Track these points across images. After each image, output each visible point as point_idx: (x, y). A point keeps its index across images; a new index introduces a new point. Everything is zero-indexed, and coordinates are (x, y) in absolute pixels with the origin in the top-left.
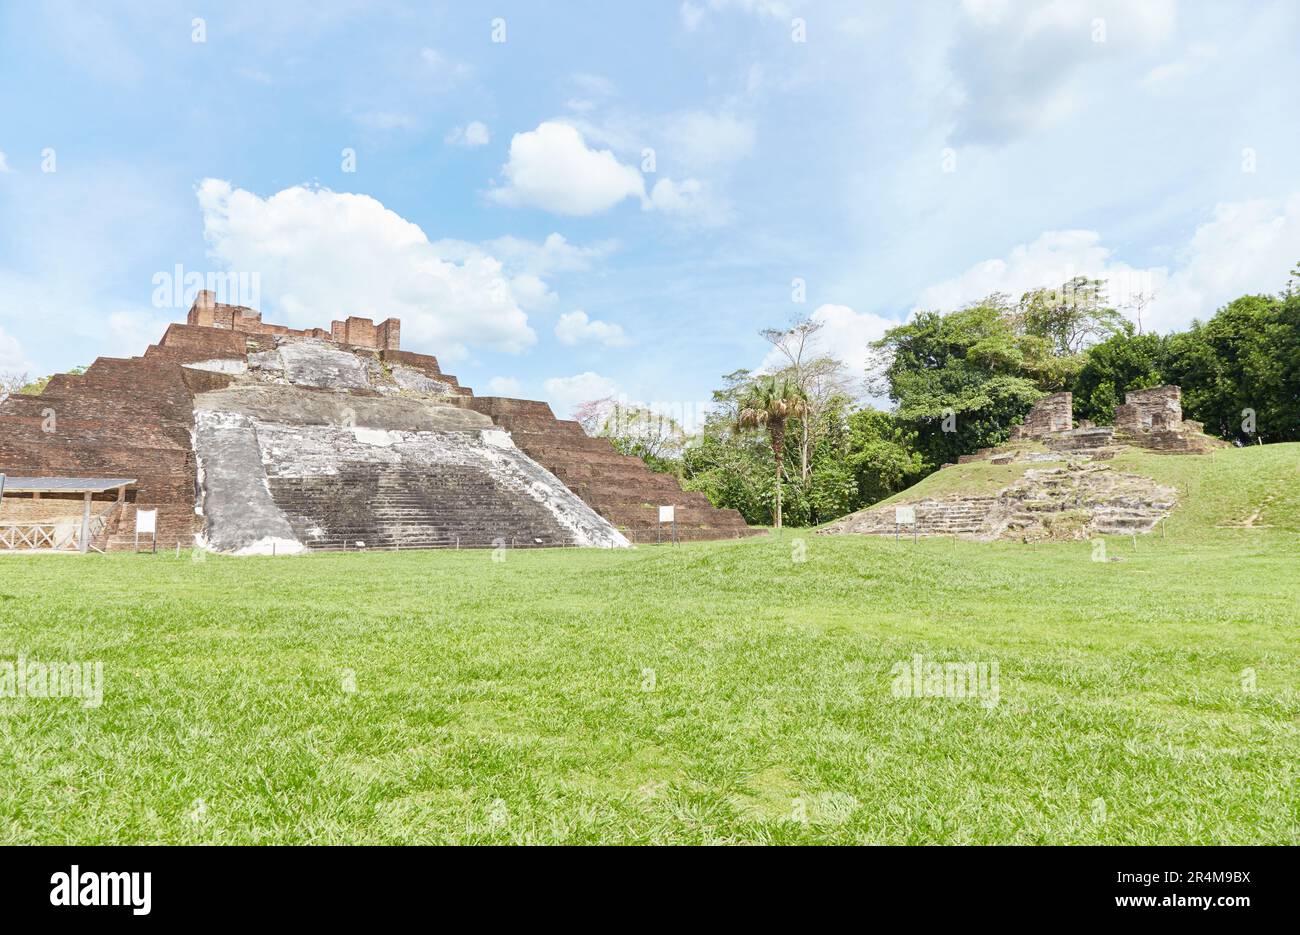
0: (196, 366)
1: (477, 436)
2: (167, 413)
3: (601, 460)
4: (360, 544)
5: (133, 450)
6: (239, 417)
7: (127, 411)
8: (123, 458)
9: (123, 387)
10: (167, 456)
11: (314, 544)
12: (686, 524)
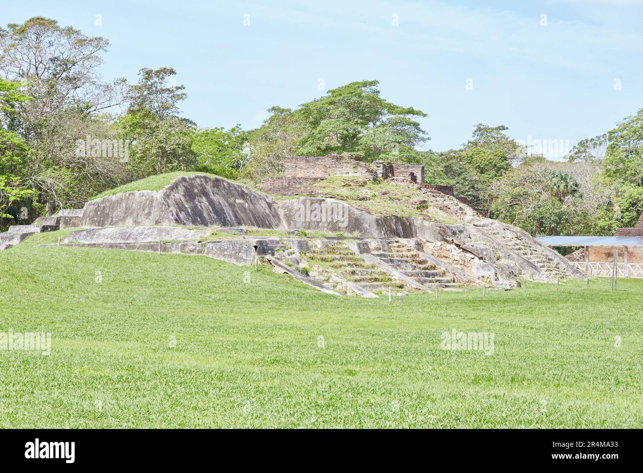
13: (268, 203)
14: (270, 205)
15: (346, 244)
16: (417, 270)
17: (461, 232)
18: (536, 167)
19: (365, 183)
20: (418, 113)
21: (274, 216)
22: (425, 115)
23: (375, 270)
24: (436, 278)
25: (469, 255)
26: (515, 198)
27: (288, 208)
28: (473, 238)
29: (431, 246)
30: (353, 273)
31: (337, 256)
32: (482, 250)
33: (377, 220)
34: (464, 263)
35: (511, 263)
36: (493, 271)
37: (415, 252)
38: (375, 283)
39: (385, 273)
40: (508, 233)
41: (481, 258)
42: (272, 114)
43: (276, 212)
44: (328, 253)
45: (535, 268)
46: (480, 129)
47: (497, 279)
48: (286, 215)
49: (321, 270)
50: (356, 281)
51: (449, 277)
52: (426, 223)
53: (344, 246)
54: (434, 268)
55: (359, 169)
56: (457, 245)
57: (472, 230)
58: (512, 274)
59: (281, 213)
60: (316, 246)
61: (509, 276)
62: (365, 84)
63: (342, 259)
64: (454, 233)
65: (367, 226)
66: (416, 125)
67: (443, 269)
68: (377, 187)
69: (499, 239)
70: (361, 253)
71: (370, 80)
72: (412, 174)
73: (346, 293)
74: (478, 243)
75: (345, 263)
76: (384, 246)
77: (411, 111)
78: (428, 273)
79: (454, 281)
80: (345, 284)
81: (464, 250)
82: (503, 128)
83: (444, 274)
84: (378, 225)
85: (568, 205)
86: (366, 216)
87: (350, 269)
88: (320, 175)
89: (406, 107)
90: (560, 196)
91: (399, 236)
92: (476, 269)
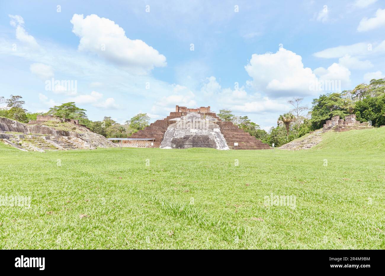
0: (170, 120)
1: (213, 130)
2: (164, 128)
3: (238, 133)
4: (179, 148)
5: (157, 134)
6: (173, 128)
7: (159, 128)
8: (155, 135)
9: (159, 125)
10: (160, 135)
11: (173, 148)
12: (250, 146)
13: (24, 126)
14: (24, 127)
15: (42, 137)
16: (66, 144)
17: (83, 135)
18: (117, 125)
19: (59, 123)
20: (85, 110)
21: (25, 129)
22: (86, 111)
23: (50, 144)
24: (72, 147)
25: (84, 141)
26: (112, 131)
27: (30, 127)
28: (86, 137)
29: (74, 138)
30: (40, 145)
31: (36, 140)
32: (87, 140)
33: (57, 131)
34: (82, 143)
35: (95, 143)
36: (89, 145)
37: (67, 140)
38: (48, 148)
39: (53, 145)
40: (98, 136)
41: (87, 142)
42: (50, 109)
43: (26, 128)
44: (33, 139)
45: (102, 144)
46: (105, 117)
47: (90, 147)
48: (30, 129)
49: (26, 144)
50: (40, 147)
51: (76, 146)
52: (73, 133)
53: (41, 137)
54: (72, 144)
55: (58, 119)
56: (81, 138)
57: (86, 135)
58: (95, 146)
59: (28, 129)
60: (29, 137)
61: (94, 146)
62: (72, 103)
63: (38, 141)
64: (81, 135)
65: (53, 133)
66: (84, 113)
67: (75, 144)
68: (62, 124)
69: (94, 137)
70: (46, 139)
71: (73, 102)
72: (75, 122)
73: (33, 150)
74: (87, 138)
75: (38, 142)
76: (56, 138)
77: (83, 110)
78: (70, 145)
79: (78, 147)
80: (34, 148)
81: (82, 140)
82: (110, 117)
83: (75, 146)
84: (57, 132)
85: (123, 133)
86: (54, 130)
87: (40, 144)
88: (46, 120)
89: (82, 109)
90: (121, 131)
91: (64, 136)
92: (85, 145)
